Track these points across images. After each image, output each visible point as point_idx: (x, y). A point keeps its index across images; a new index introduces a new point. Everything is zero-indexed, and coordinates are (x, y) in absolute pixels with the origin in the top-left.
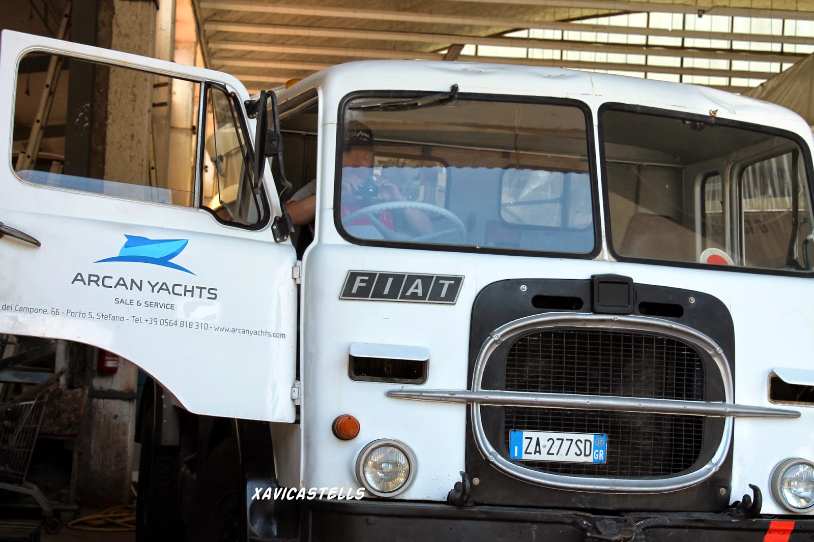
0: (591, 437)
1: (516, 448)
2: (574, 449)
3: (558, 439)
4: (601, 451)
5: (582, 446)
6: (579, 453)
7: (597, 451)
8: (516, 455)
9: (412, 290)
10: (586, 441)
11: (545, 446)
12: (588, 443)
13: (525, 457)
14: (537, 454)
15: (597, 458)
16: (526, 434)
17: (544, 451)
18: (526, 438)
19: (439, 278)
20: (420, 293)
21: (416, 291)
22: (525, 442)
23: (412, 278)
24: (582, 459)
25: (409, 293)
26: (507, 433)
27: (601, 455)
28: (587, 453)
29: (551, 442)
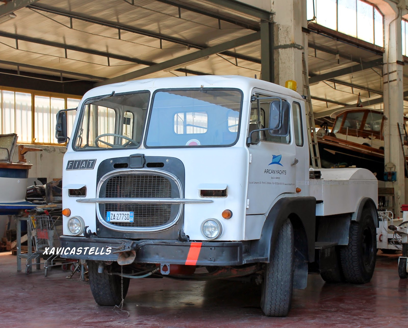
0: (129, 213)
1: (108, 217)
2: (124, 218)
3: (120, 214)
4: (132, 218)
5: (126, 216)
6: (126, 219)
7: (131, 218)
8: (108, 220)
9: (82, 165)
10: (128, 214)
11: (116, 217)
12: (128, 215)
13: (111, 221)
14: (114, 219)
15: (131, 220)
16: (111, 212)
17: (116, 218)
18: (111, 214)
19: (90, 160)
20: (84, 167)
21: (83, 165)
22: (111, 215)
23: (83, 161)
24: (127, 221)
25: (81, 167)
26: (106, 212)
27: (132, 219)
28: (128, 219)
29: (118, 215)
